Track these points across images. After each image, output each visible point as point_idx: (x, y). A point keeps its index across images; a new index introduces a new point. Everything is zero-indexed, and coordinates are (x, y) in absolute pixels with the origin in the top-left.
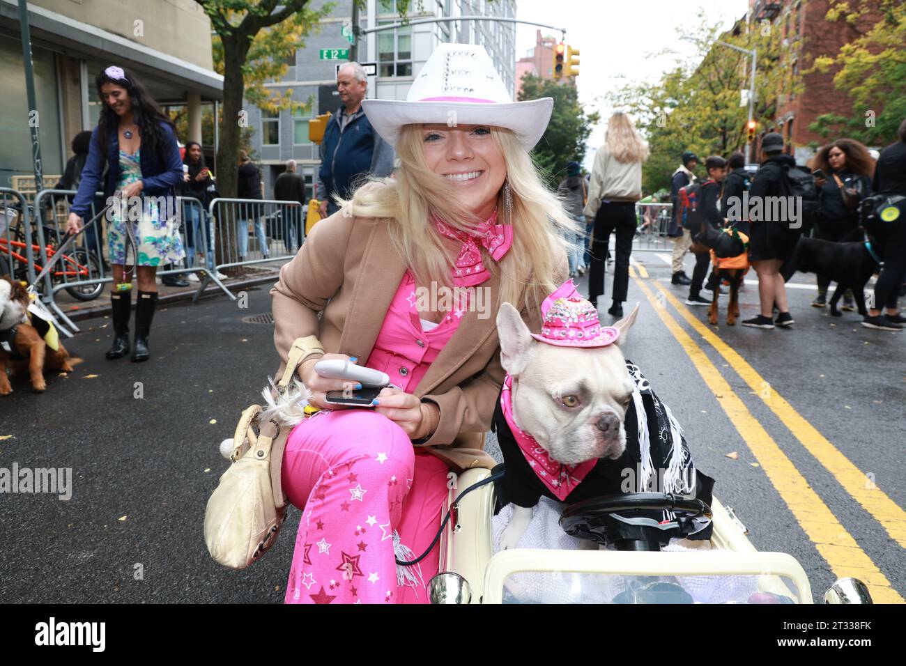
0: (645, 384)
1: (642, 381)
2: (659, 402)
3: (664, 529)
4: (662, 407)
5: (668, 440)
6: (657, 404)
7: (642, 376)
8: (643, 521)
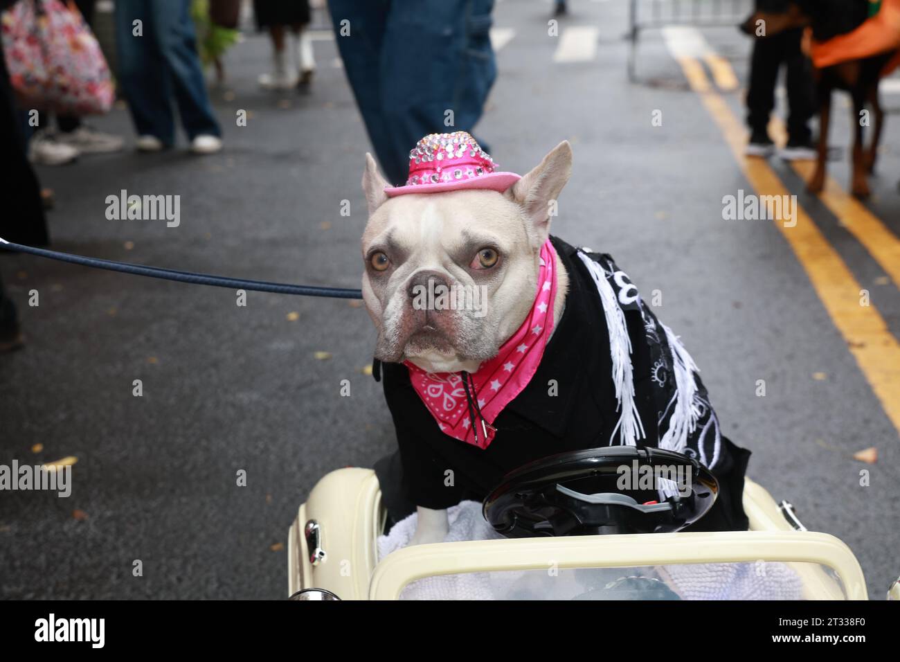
0: (631, 293)
1: (626, 288)
2: (656, 322)
3: (645, 511)
4: (660, 330)
5: (667, 384)
6: (651, 326)
7: (625, 280)
8: (612, 498)
